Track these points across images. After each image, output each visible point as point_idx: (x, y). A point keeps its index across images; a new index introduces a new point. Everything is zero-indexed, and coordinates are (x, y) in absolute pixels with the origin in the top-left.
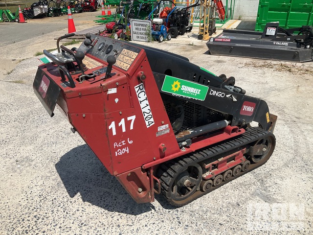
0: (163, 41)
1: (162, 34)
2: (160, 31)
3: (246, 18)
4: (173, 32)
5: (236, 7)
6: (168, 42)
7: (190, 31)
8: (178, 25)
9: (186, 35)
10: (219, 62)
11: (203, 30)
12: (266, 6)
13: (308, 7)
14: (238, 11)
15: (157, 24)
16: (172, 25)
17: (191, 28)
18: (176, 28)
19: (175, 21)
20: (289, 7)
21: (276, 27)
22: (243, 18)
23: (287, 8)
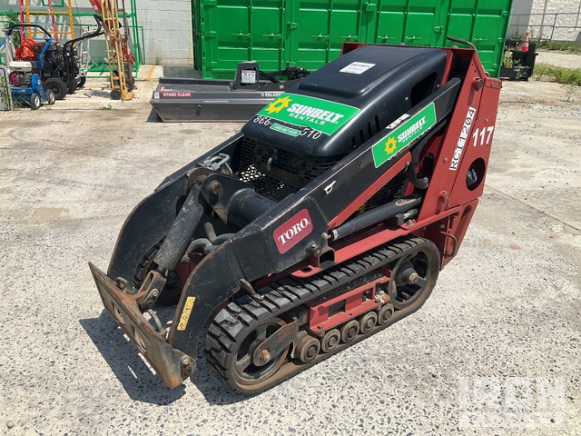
0: (41, 105)
1: (35, 91)
2: (30, 85)
3: (169, 61)
4: (55, 87)
5: (146, 42)
6: (52, 107)
7: (81, 86)
8: (62, 75)
9: (79, 93)
10: (189, 132)
11: (118, 81)
12: (213, 38)
13: (276, 40)
14: (151, 50)
15: (22, 73)
16: (49, 75)
17: (83, 80)
18: (58, 80)
19: (54, 66)
20: (249, 39)
21: (254, 69)
22: (164, 61)
23: (245, 41)
